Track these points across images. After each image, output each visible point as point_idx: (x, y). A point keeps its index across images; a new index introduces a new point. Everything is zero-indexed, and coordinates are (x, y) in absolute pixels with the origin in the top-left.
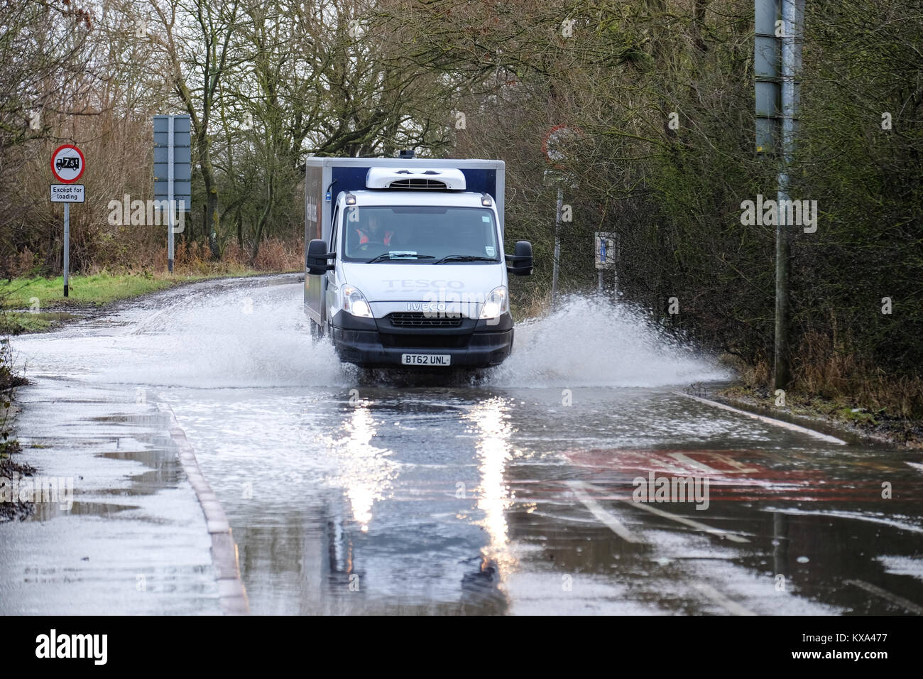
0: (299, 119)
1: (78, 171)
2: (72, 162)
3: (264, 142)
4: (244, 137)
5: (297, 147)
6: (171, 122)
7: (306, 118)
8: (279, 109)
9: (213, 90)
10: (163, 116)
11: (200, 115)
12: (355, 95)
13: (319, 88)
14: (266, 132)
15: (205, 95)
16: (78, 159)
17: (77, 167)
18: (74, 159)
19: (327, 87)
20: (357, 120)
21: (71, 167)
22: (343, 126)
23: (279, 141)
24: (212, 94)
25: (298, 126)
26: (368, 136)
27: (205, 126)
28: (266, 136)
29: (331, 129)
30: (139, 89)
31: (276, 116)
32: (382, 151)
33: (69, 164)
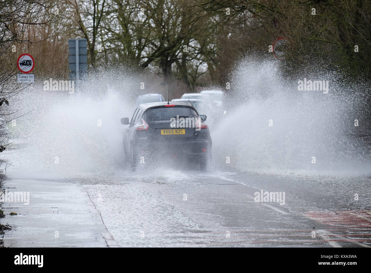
0: (140, 41)
1: (31, 67)
2: (28, 62)
3: (123, 52)
4: (113, 50)
5: (139, 54)
6: (77, 42)
7: (143, 41)
8: (130, 36)
9: (97, 28)
10: (73, 40)
11: (91, 40)
12: (168, 29)
13: (150, 26)
14: (124, 48)
15: (94, 30)
16: (31, 61)
17: (31, 65)
18: (29, 61)
19: (153, 25)
20: (168, 41)
21: (27, 65)
22: (162, 44)
23: (130, 52)
24: (97, 30)
25: (140, 44)
26: (174, 49)
27: (93, 45)
28: (124, 50)
29: (156, 46)
30: (60, 27)
31: (129, 39)
32: (181, 57)
33: (26, 63)
